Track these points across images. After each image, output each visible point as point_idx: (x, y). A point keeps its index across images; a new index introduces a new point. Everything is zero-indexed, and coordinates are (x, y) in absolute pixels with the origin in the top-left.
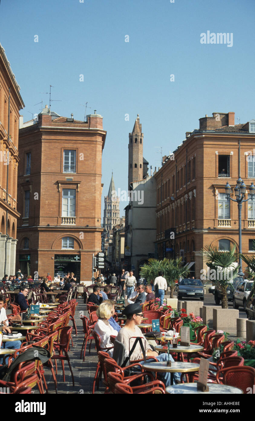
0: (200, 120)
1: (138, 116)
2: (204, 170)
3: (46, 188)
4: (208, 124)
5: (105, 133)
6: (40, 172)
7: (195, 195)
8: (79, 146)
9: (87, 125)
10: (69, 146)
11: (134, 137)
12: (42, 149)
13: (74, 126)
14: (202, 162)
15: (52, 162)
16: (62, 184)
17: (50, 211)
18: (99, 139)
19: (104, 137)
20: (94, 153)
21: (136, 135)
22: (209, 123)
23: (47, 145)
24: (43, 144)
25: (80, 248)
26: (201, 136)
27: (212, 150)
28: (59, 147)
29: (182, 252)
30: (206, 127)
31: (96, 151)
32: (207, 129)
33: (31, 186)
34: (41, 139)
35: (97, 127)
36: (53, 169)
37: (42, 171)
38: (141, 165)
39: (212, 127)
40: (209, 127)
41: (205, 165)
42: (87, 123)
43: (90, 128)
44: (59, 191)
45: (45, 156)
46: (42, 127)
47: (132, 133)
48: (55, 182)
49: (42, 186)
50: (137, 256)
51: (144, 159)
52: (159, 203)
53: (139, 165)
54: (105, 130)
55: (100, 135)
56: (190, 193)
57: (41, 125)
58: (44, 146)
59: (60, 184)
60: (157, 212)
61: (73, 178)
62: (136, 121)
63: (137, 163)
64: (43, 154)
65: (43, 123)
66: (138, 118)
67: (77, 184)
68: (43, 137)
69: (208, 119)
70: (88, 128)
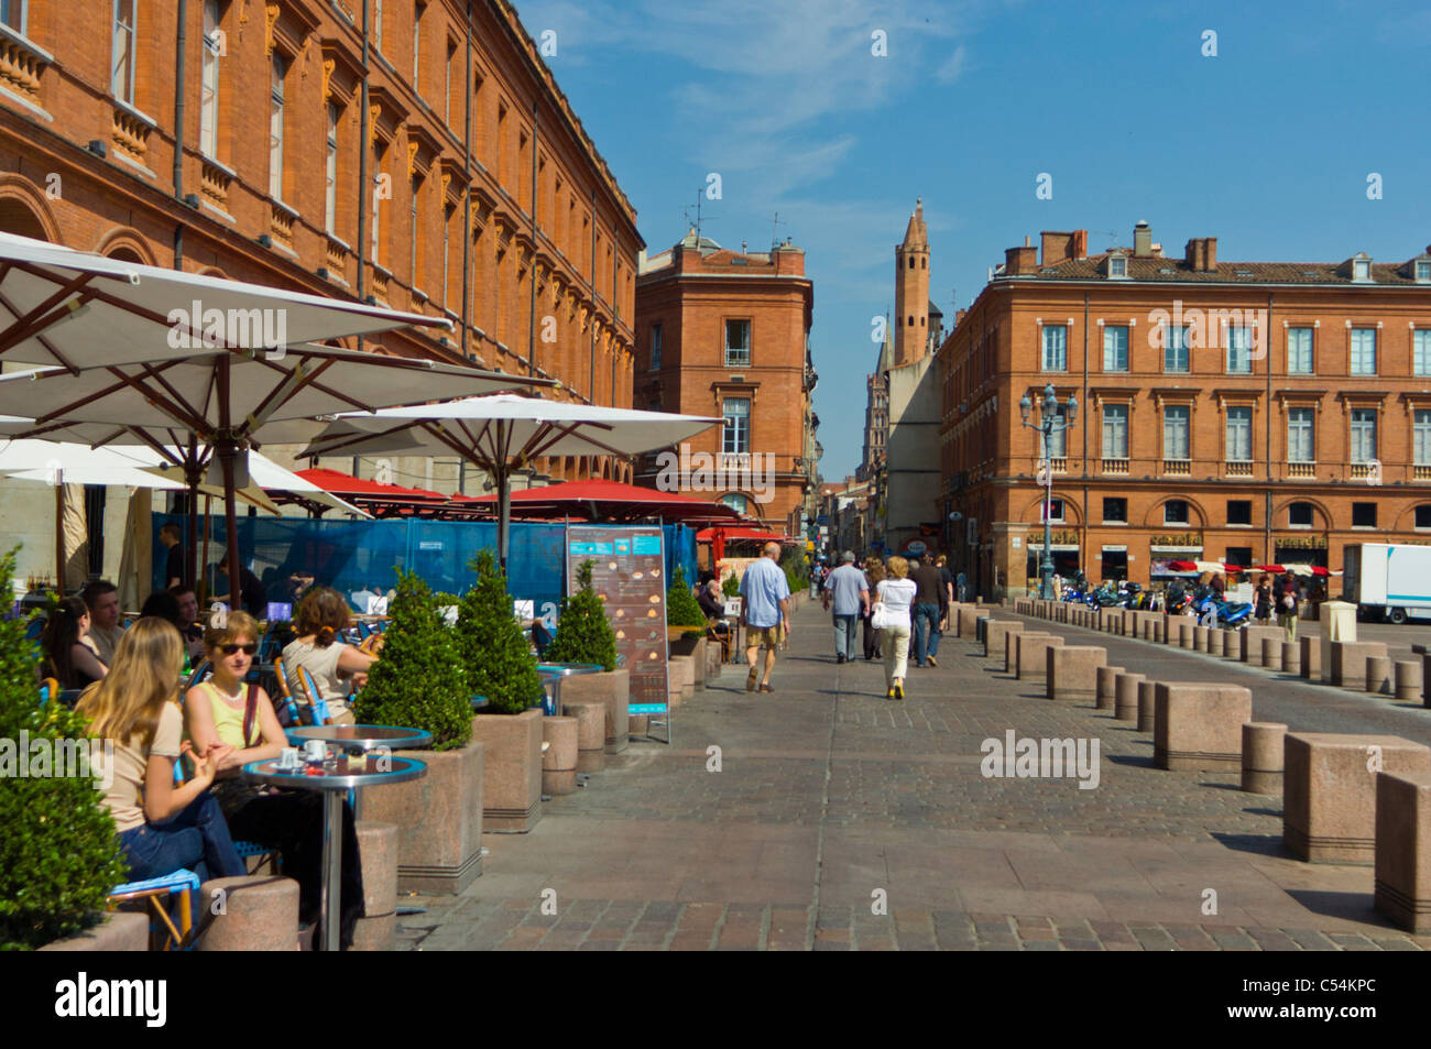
0: (1007, 251)
1: (918, 202)
2: (1013, 357)
3: (692, 397)
4: (1022, 264)
5: (808, 285)
6: (678, 366)
7: (995, 408)
8: (756, 311)
9: (772, 268)
10: (737, 312)
11: (908, 256)
12: (684, 320)
13: (747, 272)
14: (1009, 341)
15: (702, 345)
16: (722, 388)
17: (699, 443)
18: (798, 297)
19: (808, 294)
20: (787, 325)
21: (913, 251)
22: (1024, 259)
23: (693, 310)
24: (684, 308)
25: (759, 515)
26: (1006, 287)
27: (1029, 316)
28: (718, 315)
29: (972, 524)
30: (1018, 267)
31: (790, 321)
32: (1021, 271)
33: (661, 393)
34: (681, 300)
35: (792, 273)
36: (705, 359)
37: (683, 363)
38: (923, 319)
39: (1029, 268)
40: (1023, 268)
41: (1014, 346)
42: (771, 264)
43: (779, 276)
44: (717, 404)
45: (688, 332)
46: (684, 275)
47: (903, 246)
48: (710, 386)
49: (683, 394)
50: (899, 529)
51: (931, 304)
52: (944, 415)
53: (920, 321)
54: (810, 279)
55: (798, 289)
56: (988, 403)
57: (681, 271)
58: (688, 313)
59: (718, 390)
60: (942, 434)
61: (743, 376)
62: (912, 218)
63: (914, 315)
64: (684, 329)
65: (685, 266)
66: (920, 206)
67: (752, 389)
68: (685, 296)
69: (1021, 252)
70: (773, 276)
